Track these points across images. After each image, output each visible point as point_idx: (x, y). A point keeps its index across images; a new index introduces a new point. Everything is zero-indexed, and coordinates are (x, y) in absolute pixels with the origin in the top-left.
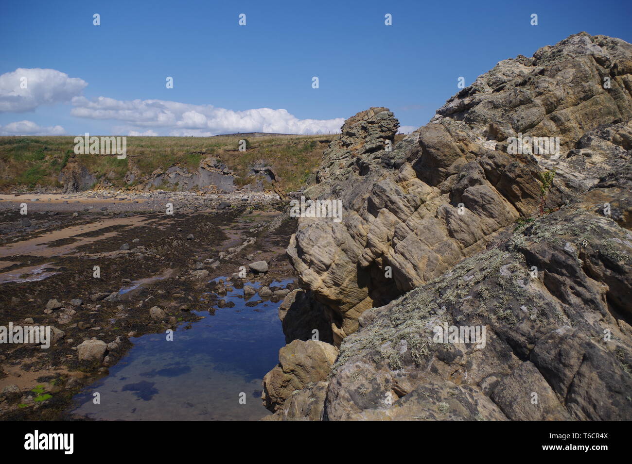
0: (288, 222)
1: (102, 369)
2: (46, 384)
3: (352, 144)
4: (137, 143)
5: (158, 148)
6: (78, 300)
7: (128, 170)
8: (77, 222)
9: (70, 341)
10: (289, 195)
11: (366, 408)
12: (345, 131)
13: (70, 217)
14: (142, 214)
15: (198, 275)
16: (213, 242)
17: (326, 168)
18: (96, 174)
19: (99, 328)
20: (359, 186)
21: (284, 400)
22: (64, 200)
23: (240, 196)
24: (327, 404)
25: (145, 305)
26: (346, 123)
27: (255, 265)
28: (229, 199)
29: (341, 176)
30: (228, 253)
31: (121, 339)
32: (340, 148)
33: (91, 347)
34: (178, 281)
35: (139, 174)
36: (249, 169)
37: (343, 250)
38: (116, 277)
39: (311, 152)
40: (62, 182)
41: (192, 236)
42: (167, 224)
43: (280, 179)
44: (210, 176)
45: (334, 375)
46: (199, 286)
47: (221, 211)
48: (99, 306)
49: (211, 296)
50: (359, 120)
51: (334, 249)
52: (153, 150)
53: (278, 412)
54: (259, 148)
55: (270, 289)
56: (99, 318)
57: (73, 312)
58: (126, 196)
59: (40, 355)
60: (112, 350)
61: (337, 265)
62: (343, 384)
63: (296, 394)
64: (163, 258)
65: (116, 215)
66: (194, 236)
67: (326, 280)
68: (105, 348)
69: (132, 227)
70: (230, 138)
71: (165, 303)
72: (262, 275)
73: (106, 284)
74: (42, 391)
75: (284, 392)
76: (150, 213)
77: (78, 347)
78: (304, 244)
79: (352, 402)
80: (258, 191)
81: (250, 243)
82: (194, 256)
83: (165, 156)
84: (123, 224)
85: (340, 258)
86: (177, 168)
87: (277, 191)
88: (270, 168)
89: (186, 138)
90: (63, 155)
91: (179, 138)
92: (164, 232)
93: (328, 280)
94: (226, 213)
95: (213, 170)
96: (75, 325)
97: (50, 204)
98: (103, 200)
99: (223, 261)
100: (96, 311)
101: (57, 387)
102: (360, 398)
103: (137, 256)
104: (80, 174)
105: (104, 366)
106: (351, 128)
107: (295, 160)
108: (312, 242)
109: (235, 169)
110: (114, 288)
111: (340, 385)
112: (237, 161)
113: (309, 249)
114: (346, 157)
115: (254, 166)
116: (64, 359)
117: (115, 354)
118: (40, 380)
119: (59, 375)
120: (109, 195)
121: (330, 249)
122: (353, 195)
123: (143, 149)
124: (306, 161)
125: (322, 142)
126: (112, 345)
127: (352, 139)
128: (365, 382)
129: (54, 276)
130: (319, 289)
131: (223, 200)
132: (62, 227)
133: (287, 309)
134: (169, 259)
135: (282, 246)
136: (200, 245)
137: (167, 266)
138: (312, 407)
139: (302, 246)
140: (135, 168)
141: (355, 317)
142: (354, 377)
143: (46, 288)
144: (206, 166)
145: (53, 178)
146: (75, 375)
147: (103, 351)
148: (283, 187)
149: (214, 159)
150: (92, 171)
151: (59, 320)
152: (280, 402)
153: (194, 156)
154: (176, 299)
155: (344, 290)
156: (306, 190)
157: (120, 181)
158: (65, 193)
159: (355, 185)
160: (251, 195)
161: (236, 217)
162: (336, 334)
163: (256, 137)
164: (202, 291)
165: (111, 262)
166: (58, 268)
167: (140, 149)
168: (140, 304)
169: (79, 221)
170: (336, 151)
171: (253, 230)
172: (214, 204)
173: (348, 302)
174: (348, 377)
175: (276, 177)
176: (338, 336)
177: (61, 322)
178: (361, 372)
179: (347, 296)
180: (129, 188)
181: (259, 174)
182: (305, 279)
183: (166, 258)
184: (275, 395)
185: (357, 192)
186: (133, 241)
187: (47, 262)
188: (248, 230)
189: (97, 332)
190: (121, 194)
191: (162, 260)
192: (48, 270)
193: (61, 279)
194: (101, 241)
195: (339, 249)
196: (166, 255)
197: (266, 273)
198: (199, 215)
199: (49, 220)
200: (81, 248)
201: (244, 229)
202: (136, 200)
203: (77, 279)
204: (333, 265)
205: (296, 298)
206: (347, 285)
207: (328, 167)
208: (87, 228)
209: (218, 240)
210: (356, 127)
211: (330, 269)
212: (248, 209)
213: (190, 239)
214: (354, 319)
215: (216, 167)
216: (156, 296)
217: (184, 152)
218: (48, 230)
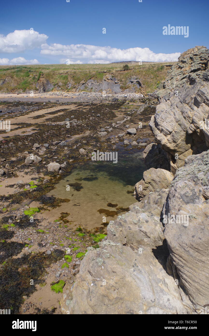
0: (147, 109)
1: (58, 176)
2: (34, 181)
3: (184, 67)
4: (72, 67)
5: (83, 70)
6: (47, 144)
7: (68, 81)
8: (45, 107)
9: (44, 162)
10: (148, 95)
11: (188, 203)
12: (180, 60)
13: (42, 105)
14: (75, 103)
15: (102, 134)
16: (109, 118)
17: (169, 81)
18: (53, 84)
19: (56, 157)
20: (189, 91)
21: (145, 196)
22: (39, 96)
23: (123, 95)
24: (168, 199)
25: (77, 148)
26: (181, 55)
27: (130, 130)
28: (117, 96)
29: (179, 85)
30: (117, 124)
31: (67, 163)
32: (177, 69)
33: (53, 166)
34: (92, 137)
35: (74, 83)
36: (128, 81)
37: (179, 124)
38: (64, 134)
39: (161, 72)
40: (38, 88)
41: (99, 115)
42: (87, 109)
43: (144, 86)
44: (108, 84)
45: (173, 186)
46: (103, 139)
47: (114, 103)
48: (56, 147)
49: (108, 145)
50: (189, 54)
51: (174, 124)
52: (80, 71)
53: (142, 201)
54: (133, 70)
55: (137, 142)
56: (56, 152)
57: (45, 149)
58: (67, 95)
59: (32, 168)
60: (63, 168)
61: (175, 132)
62: (177, 191)
63: (151, 194)
64: (85, 125)
65: (63, 104)
66: (100, 115)
67: (169, 140)
68: (60, 166)
69: (71, 110)
70: (119, 64)
71: (86, 147)
72: (133, 135)
73: (59, 137)
74: (33, 184)
75: (145, 192)
76: (79, 103)
77: (48, 165)
78: (159, 121)
79: (181, 200)
80: (132, 92)
81: (128, 119)
82: (100, 125)
83: (86, 74)
84: (66, 108)
85: (177, 128)
86: (92, 80)
87: (142, 93)
88: (139, 80)
89: (96, 65)
90: (38, 74)
91: (93, 65)
92: (86, 112)
93: (170, 139)
94: (116, 104)
95: (110, 81)
96: (46, 156)
97: (33, 98)
98: (57, 96)
99: (114, 128)
100: (55, 149)
101: (39, 183)
102: (186, 198)
103: (73, 124)
104: (46, 84)
105: (59, 175)
106: (184, 58)
107: (152, 76)
108: (163, 120)
109: (121, 81)
110: (63, 139)
111: (176, 191)
112: (122, 76)
113: (161, 123)
114: (180, 74)
115: (130, 79)
116: (42, 171)
117: (64, 169)
118: (32, 179)
119: (40, 177)
120: (59, 94)
121: (172, 123)
122: (186, 95)
123: (75, 71)
124: (158, 77)
125: (167, 66)
126: (63, 165)
127: (184, 65)
128: (188, 190)
129: (36, 133)
130: (165, 144)
131: (115, 97)
132: (39, 110)
133: (147, 153)
134: (88, 126)
135: (143, 121)
136: (103, 120)
137: (87, 129)
138: (159, 200)
139: (158, 122)
140: (71, 80)
141: (183, 158)
142: (184, 188)
143: (33, 138)
144: (106, 79)
145: (34, 86)
146: (47, 178)
147: (59, 168)
148: (145, 90)
149: (111, 75)
150: (52, 82)
151: (39, 153)
152: (142, 197)
153: (100, 74)
154: (91, 145)
155: (178, 145)
156: (158, 92)
157: (65, 87)
158: (39, 93)
159: (187, 90)
160: (129, 94)
161: (121, 106)
162: (172, 167)
163: (132, 64)
164: (104, 142)
165: (61, 127)
166: (38, 129)
167: (74, 71)
168: (75, 147)
169: (46, 107)
170: (175, 71)
171: (130, 112)
172: (110, 99)
173: (180, 151)
174: (180, 188)
175: (142, 85)
176: (173, 167)
177: (40, 154)
178: (187, 186)
179: (180, 148)
180: (69, 90)
181: (133, 83)
182: (158, 138)
183: (87, 125)
184: (140, 193)
185: (188, 93)
186: (71, 117)
187: (33, 126)
188: (127, 113)
189: (56, 159)
190: (65, 93)
191: (85, 126)
192: (34, 130)
193: (39, 134)
194: (56, 117)
195: (177, 124)
196: (87, 124)
197: (135, 134)
198: (103, 105)
199: (33, 106)
200: (47, 120)
201: (125, 112)
202: (72, 97)
203: (46, 134)
204: (174, 132)
205: (152, 148)
206: (180, 142)
207: (170, 80)
208: (50, 110)
209: (112, 117)
210: (187, 57)
211: (172, 134)
212: (127, 102)
213: (98, 116)
214: (182, 160)
215: (111, 80)
216: (82, 143)
217: (96, 72)
218: (32, 111)
